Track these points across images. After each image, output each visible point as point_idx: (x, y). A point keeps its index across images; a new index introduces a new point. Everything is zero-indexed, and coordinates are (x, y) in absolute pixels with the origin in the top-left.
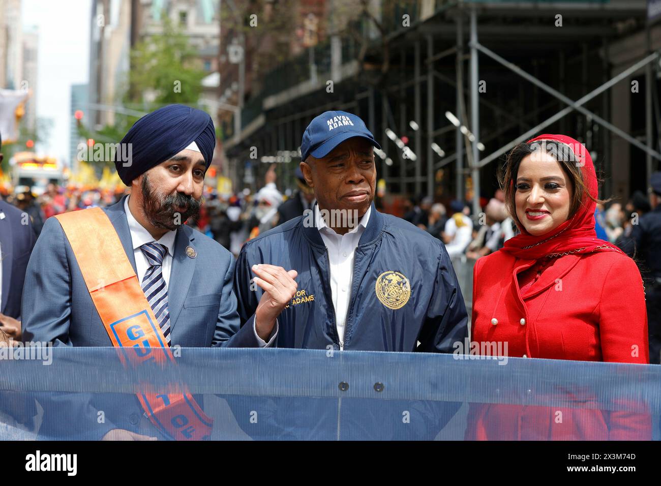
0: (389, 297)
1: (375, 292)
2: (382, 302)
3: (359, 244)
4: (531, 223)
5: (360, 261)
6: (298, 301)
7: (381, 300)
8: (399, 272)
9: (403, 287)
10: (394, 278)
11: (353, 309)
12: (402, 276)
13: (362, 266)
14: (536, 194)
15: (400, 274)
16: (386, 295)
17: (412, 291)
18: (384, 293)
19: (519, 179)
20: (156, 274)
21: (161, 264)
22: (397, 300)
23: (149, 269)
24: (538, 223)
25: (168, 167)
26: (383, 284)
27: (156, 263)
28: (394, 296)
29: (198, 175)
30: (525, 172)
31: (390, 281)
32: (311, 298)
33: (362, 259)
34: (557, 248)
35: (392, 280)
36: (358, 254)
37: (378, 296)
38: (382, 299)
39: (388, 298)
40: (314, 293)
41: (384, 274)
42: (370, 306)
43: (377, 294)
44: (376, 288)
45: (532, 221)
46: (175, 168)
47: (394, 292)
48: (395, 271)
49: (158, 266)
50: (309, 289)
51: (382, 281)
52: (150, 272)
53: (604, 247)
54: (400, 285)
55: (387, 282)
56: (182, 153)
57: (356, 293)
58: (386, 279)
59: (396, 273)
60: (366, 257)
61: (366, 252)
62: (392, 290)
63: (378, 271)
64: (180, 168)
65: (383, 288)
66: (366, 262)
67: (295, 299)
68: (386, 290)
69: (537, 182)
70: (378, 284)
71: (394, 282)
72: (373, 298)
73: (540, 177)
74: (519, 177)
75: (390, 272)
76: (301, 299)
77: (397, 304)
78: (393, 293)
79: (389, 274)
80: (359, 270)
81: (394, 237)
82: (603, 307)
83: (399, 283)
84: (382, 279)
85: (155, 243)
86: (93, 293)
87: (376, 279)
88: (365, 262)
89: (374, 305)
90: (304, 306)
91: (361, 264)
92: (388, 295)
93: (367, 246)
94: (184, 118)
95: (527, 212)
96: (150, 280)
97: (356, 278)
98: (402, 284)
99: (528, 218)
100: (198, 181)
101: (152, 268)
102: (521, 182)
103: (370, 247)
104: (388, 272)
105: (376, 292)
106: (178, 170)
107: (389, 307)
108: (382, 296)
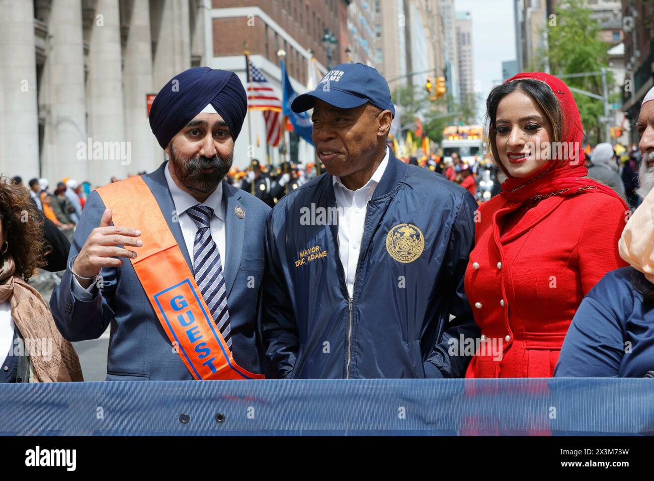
0: (400, 250)
1: (385, 246)
2: (392, 256)
3: (372, 198)
4: (515, 167)
5: (373, 215)
6: (313, 257)
7: (391, 254)
8: (413, 224)
9: (417, 240)
10: (408, 231)
11: (363, 264)
12: (416, 228)
13: (374, 219)
14: (516, 136)
15: (414, 227)
16: (397, 249)
17: (426, 243)
18: (395, 247)
19: (497, 122)
20: (206, 237)
21: (209, 226)
22: (409, 253)
23: (198, 233)
24: (520, 166)
25: (187, 133)
26: (395, 237)
27: (203, 226)
28: (407, 249)
29: (221, 135)
30: (503, 114)
31: (402, 234)
32: (323, 254)
33: (375, 212)
34: (539, 191)
35: (404, 233)
36: (370, 207)
37: (388, 250)
38: (392, 252)
39: (399, 252)
40: (327, 249)
41: (396, 227)
42: (380, 261)
43: (387, 248)
44: (387, 242)
45: (514, 164)
46: (195, 133)
47: (406, 245)
48: (408, 224)
49: (206, 229)
50: (323, 244)
51: (394, 234)
52: (199, 236)
53: (586, 188)
54: (412, 237)
55: (399, 235)
56: (198, 117)
57: (367, 247)
58: (398, 232)
59: (410, 225)
60: (379, 211)
61: (379, 205)
62: (405, 244)
63: (390, 224)
64: (199, 132)
65: (394, 242)
66: (379, 216)
67: (310, 255)
68: (398, 244)
69: (516, 123)
70: (389, 238)
71: (407, 234)
72: (384, 252)
73: (518, 118)
74: (498, 119)
75: (403, 225)
76: (315, 255)
77: (409, 257)
78: (405, 247)
79: (403, 227)
80: (371, 224)
81: (412, 188)
82: (581, 249)
83: (412, 236)
84: (394, 232)
85: (200, 205)
86: (136, 265)
87: (387, 233)
88: (377, 216)
89: (384, 259)
90: (318, 262)
91: (373, 217)
92: (400, 248)
93: (380, 199)
94: (196, 82)
95: (509, 155)
96: (201, 243)
97: (367, 232)
98: (415, 236)
99: (511, 162)
100: (222, 141)
101: (201, 231)
102: (500, 124)
103: (384, 200)
104: (401, 225)
105: (387, 246)
106: (198, 134)
107: (400, 261)
108: (393, 250)
